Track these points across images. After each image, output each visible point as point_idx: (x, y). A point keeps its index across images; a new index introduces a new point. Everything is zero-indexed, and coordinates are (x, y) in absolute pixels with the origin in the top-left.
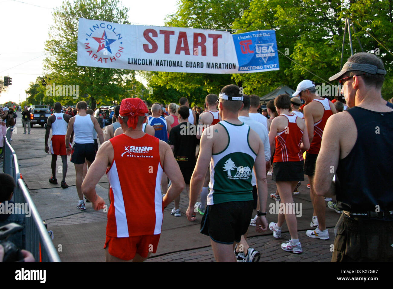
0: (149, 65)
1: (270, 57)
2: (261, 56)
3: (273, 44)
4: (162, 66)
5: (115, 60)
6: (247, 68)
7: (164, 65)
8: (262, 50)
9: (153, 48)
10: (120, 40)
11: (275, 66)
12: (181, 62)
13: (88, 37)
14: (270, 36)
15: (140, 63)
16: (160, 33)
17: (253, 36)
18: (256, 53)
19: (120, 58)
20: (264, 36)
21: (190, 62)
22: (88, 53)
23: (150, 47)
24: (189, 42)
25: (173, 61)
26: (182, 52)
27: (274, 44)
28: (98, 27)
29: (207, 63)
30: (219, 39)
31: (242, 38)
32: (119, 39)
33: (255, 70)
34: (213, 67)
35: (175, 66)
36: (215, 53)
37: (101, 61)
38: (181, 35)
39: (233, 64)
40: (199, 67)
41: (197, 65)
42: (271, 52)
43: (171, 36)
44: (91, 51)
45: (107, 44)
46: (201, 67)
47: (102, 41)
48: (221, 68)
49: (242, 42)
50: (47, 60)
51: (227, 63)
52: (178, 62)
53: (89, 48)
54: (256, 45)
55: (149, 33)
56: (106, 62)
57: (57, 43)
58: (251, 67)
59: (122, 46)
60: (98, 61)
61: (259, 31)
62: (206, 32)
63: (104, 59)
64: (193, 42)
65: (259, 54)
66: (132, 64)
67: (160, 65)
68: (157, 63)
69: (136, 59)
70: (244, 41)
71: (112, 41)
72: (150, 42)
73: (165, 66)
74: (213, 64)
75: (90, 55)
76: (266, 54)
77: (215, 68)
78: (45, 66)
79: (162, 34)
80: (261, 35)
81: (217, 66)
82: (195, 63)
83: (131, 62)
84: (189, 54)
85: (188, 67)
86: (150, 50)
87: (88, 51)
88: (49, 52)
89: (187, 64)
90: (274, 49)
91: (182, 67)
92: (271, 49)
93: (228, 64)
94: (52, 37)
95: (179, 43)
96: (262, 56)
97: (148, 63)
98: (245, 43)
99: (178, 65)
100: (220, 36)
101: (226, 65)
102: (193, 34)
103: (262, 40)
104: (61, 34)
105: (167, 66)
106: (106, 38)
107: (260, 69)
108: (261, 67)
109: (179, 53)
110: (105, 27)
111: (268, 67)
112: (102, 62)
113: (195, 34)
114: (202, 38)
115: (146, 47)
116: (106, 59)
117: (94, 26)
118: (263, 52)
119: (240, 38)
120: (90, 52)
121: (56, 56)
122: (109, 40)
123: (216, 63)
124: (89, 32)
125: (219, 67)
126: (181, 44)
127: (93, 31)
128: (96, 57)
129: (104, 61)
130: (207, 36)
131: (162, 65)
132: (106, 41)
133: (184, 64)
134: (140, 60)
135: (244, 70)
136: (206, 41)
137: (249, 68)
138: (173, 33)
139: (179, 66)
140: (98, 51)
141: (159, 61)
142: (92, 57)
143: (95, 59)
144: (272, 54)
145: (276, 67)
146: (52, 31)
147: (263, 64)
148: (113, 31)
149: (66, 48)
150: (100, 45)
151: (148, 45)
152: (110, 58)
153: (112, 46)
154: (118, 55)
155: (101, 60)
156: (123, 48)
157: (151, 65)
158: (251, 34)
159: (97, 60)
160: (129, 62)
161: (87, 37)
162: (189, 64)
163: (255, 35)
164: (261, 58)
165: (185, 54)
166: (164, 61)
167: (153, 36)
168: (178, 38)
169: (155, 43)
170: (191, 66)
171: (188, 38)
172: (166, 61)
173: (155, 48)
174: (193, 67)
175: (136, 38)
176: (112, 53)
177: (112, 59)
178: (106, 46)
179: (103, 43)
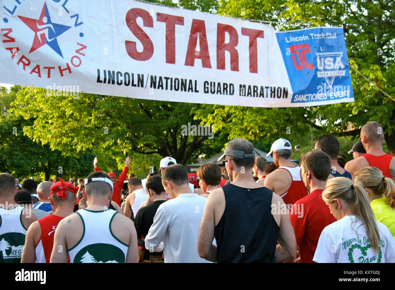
0: (138, 86)
1: (338, 77)
2: (323, 76)
3: (341, 53)
4: (162, 88)
5: (70, 72)
6: (303, 98)
7: (164, 86)
8: (325, 64)
9: (144, 49)
10: (79, 29)
12: (196, 81)
13: (10, 14)
14: (338, 39)
15: (121, 81)
16: (158, 20)
17: (310, 37)
18: (317, 70)
19: (80, 69)
20: (328, 38)
21: (211, 83)
22: (9, 53)
23: (140, 48)
24: (209, 42)
25: (182, 80)
26: (198, 62)
27: (343, 54)
29: (241, 86)
30: (258, 39)
31: (292, 39)
32: (76, 25)
33: (316, 101)
34: (250, 93)
35: (185, 90)
36: (253, 68)
37: (39, 73)
38: (195, 25)
39: (284, 89)
40: (227, 94)
41: (224, 89)
42: (340, 69)
43: (178, 27)
44: (17, 49)
45: (51, 34)
46: (230, 94)
47: (39, 27)
48: (263, 97)
51: (273, 86)
52: (191, 81)
53: (12, 40)
54: (317, 54)
55: (136, 17)
56: (49, 76)
58: (309, 95)
59: (82, 41)
60: (31, 73)
61: (321, 28)
62: (238, 24)
63: (45, 68)
64: (216, 42)
65: (321, 71)
66: (105, 82)
67: (158, 88)
68: (153, 84)
69: (113, 72)
70: (297, 45)
71: (61, 29)
72: (138, 38)
73: (167, 89)
74: (250, 87)
75: (13, 57)
76: (332, 72)
77: (254, 96)
79: (161, 21)
80: (323, 35)
81: (256, 91)
82: (219, 84)
83: (102, 78)
84: (210, 67)
85: (208, 92)
86: (139, 54)
87: (8, 49)
89: (207, 86)
90: (343, 63)
91: (198, 92)
92: (339, 63)
93: (275, 88)
95: (192, 43)
96: (326, 75)
97: (136, 82)
98: (299, 50)
99: (190, 89)
100: (260, 34)
101: (271, 90)
102: (216, 26)
103: (325, 46)
105: (171, 89)
106: (49, 21)
107: (324, 100)
109: (192, 64)
112: (40, 76)
113: (219, 25)
114: (230, 34)
115: (129, 44)
116: (49, 69)
118: (327, 67)
119: (289, 40)
122: (55, 25)
123: (254, 87)
124: (11, 4)
125: (261, 95)
126: (195, 44)
127: (20, 3)
128: (27, 62)
129: (44, 73)
130: (239, 33)
131: (161, 86)
132: (49, 28)
133: (200, 87)
134: (121, 75)
135: (299, 102)
136: (238, 42)
137: (307, 97)
138: (180, 20)
139: (192, 89)
140: (33, 50)
141: (155, 77)
142: (18, 63)
143: (24, 69)
144: (341, 71)
148: (63, 6)
150: (36, 36)
151: (135, 43)
152: (60, 67)
153: (61, 40)
154: (76, 61)
155: (37, 70)
156: (85, 47)
157: (142, 86)
158: (307, 33)
159: (29, 69)
160: (99, 77)
161: (5, 14)
162: (209, 86)
163: (315, 35)
164: (323, 79)
165: (203, 67)
166: (165, 78)
167: (145, 25)
168: (191, 32)
169: (148, 39)
170: (213, 91)
171: (207, 34)
172: (169, 78)
173: (149, 49)
174: (217, 93)
175: (111, 25)
176: (63, 57)
177: (62, 69)
178: (49, 40)
179: (42, 32)
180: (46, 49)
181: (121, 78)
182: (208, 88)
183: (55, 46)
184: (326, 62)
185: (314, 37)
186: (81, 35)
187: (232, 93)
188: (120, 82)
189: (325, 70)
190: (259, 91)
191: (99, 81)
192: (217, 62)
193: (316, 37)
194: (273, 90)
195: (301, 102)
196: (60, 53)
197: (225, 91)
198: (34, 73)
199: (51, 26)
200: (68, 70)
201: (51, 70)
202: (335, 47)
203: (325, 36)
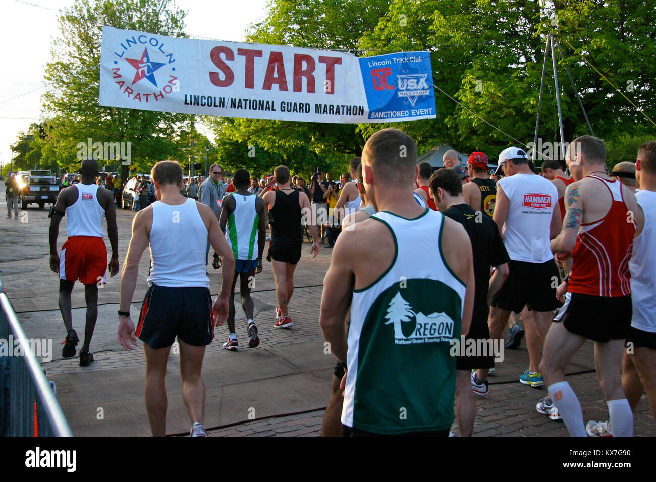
0: (220, 107)
1: (422, 96)
2: (406, 95)
3: (426, 75)
4: (242, 108)
5: (163, 97)
6: (382, 115)
7: (243, 106)
8: (407, 85)
9: (226, 78)
10: (172, 65)
11: (429, 111)
12: (273, 102)
13: (118, 57)
14: (422, 62)
15: (205, 103)
16: (238, 54)
17: (392, 61)
18: (398, 90)
19: (170, 95)
20: (412, 61)
21: (288, 103)
22: (118, 86)
23: (222, 77)
24: (286, 70)
25: (260, 101)
26: (275, 86)
27: (428, 76)
28: (135, 43)
29: (317, 105)
30: (336, 65)
31: (374, 64)
32: (170, 62)
33: (396, 117)
34: (327, 111)
35: (263, 110)
36: (330, 90)
37: (140, 99)
38: (273, 57)
39: (360, 107)
40: (303, 112)
42: (423, 89)
43: (256, 58)
44: (123, 82)
45: (149, 70)
46: (306, 112)
47: (141, 65)
48: (339, 114)
49: (375, 70)
50: (48, 96)
51: (349, 105)
52: (268, 102)
53: (120, 76)
54: (398, 76)
55: (220, 53)
56: (147, 101)
57: (66, 67)
58: (389, 112)
59: (174, 74)
60: (134, 99)
61: (404, 53)
62: (315, 54)
63: (144, 95)
64: (293, 69)
65: (402, 91)
66: (191, 104)
67: (238, 108)
68: (233, 104)
69: (198, 97)
70: (379, 69)
71: (157, 66)
72: (221, 69)
73: (245, 108)
74: (326, 106)
75: (120, 88)
76: (415, 92)
77: (330, 114)
78: (44, 106)
79: (242, 55)
80: (406, 59)
81: (332, 110)
82: (295, 104)
83: (189, 101)
84: (287, 90)
85: (284, 111)
86: (222, 81)
87: (116, 82)
88: (51, 82)
89: (283, 105)
90: (427, 84)
91: (275, 110)
92: (423, 83)
93: (350, 107)
94: (56, 58)
95: (270, 71)
96: (409, 95)
97: (217, 104)
98: (381, 73)
99: (267, 108)
100: (338, 61)
101: (347, 109)
102: (293, 56)
103: (408, 69)
104: (72, 52)
105: (250, 109)
106: (148, 61)
107: (405, 117)
108: (407, 114)
109: (270, 88)
110: (146, 42)
111: (418, 114)
112: (140, 101)
113: (296, 55)
114: (307, 63)
115: (214, 77)
116: (147, 95)
117: (128, 41)
118: (409, 88)
119: (371, 64)
120: (121, 84)
121: (63, 89)
122: (153, 63)
123: (330, 106)
124: (120, 50)
125: (337, 112)
126: (273, 72)
127: (126, 49)
128: (131, 92)
129: (143, 99)
130: (317, 61)
131: (240, 106)
133: (277, 106)
134: (205, 99)
135: (377, 118)
136: (314, 68)
137: (385, 114)
138: (259, 54)
139: (269, 109)
140: (134, 82)
141: (235, 99)
142: (124, 92)
143: (129, 96)
144: (425, 91)
145: (430, 113)
146: (57, 47)
147: (410, 108)
148: (160, 48)
149: (80, 77)
150: (138, 71)
151: (217, 74)
152: (155, 94)
153: (157, 74)
154: (168, 89)
155: (138, 96)
156: (175, 78)
157: (223, 107)
158: (390, 58)
159: (132, 96)
160: (186, 101)
161: (115, 58)
162: (286, 106)
163: (397, 60)
164: (406, 98)
165: (280, 90)
166: (244, 100)
167: (227, 59)
168: (269, 62)
169: (229, 70)
170: (289, 110)
171: (284, 63)
172: (248, 100)
173: (230, 78)
174: (293, 112)
175: (198, 61)
176: (157, 86)
177: (157, 95)
178: (147, 75)
179: (142, 69)
180: (145, 81)
181: (205, 101)
182: (284, 107)
183: (152, 79)
184: (409, 83)
185: (396, 61)
186: (174, 69)
187: (307, 111)
188: (203, 104)
189: (407, 90)
190: (335, 110)
191: (186, 103)
192: (294, 86)
193: (399, 61)
194: (349, 109)
195: (379, 118)
196: (155, 84)
197: (301, 109)
198: (136, 99)
199: (150, 64)
200: (161, 96)
201: (149, 96)
202: (419, 69)
203: (409, 60)
